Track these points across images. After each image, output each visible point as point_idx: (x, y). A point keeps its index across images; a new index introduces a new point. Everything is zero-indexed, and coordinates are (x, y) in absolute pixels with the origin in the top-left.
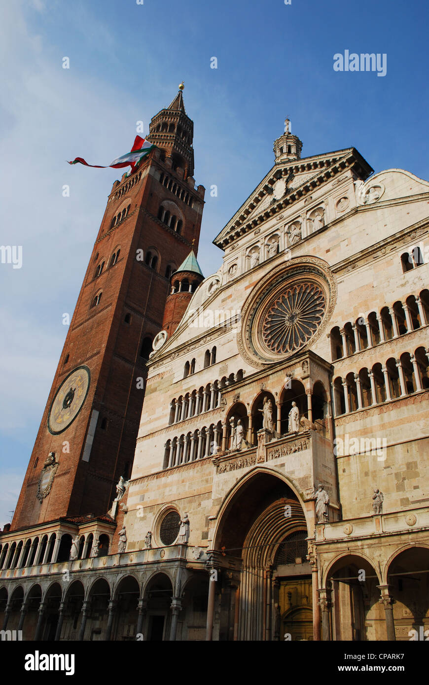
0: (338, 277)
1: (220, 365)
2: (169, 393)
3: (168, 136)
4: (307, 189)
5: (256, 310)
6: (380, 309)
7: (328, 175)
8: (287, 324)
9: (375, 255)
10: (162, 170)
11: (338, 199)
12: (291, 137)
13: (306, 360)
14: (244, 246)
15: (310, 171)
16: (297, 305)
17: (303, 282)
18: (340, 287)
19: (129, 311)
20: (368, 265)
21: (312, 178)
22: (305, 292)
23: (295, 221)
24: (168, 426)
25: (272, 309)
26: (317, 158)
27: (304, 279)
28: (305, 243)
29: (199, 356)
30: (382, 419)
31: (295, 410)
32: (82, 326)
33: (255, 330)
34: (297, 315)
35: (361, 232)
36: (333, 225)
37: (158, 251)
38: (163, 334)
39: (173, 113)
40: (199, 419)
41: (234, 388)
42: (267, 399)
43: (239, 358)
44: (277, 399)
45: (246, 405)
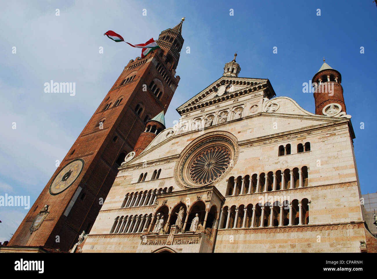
0: (241, 149)
1: (161, 181)
2: (126, 189)
3: (168, 44)
4: (236, 95)
5: (190, 154)
6: (260, 173)
7: (250, 91)
8: (206, 167)
9: (265, 142)
10: (159, 61)
11: (253, 105)
12: (236, 64)
13: (211, 191)
14: (193, 117)
15: (241, 86)
16: (214, 158)
17: (220, 146)
18: (241, 155)
19: (117, 134)
20: (259, 146)
21: (241, 90)
22: (220, 152)
23: (225, 110)
24: (120, 208)
25: (199, 156)
26: (247, 79)
27: (222, 144)
28: (228, 124)
29: (150, 172)
30: (245, 237)
31: (196, 219)
32: (88, 135)
33: (186, 166)
34: (212, 164)
35: (260, 127)
36: (246, 119)
37: (144, 106)
38: (133, 154)
39: (174, 32)
40: (140, 209)
41: (165, 196)
42: (182, 208)
43: (173, 179)
44: (188, 210)
45: (169, 208)
